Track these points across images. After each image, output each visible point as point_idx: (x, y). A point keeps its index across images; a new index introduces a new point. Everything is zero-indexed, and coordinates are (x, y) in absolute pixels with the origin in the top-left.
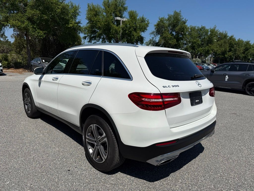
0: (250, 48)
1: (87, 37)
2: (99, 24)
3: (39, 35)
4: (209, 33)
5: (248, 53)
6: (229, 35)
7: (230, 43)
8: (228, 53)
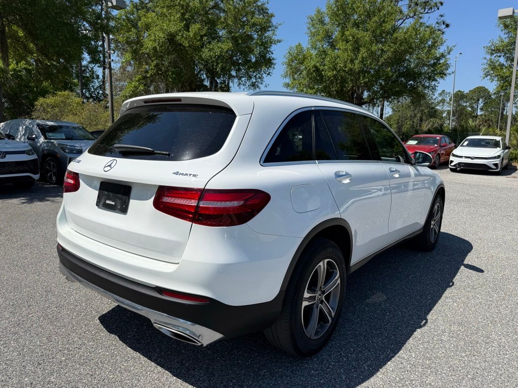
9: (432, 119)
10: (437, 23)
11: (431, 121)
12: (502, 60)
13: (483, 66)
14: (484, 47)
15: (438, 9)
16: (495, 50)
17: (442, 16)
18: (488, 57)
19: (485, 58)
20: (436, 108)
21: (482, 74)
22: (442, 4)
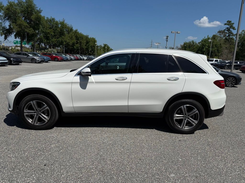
0: (90, 42)
4: (60, 26)
5: (89, 45)
6: (74, 29)
7: (76, 36)
8: (76, 45)
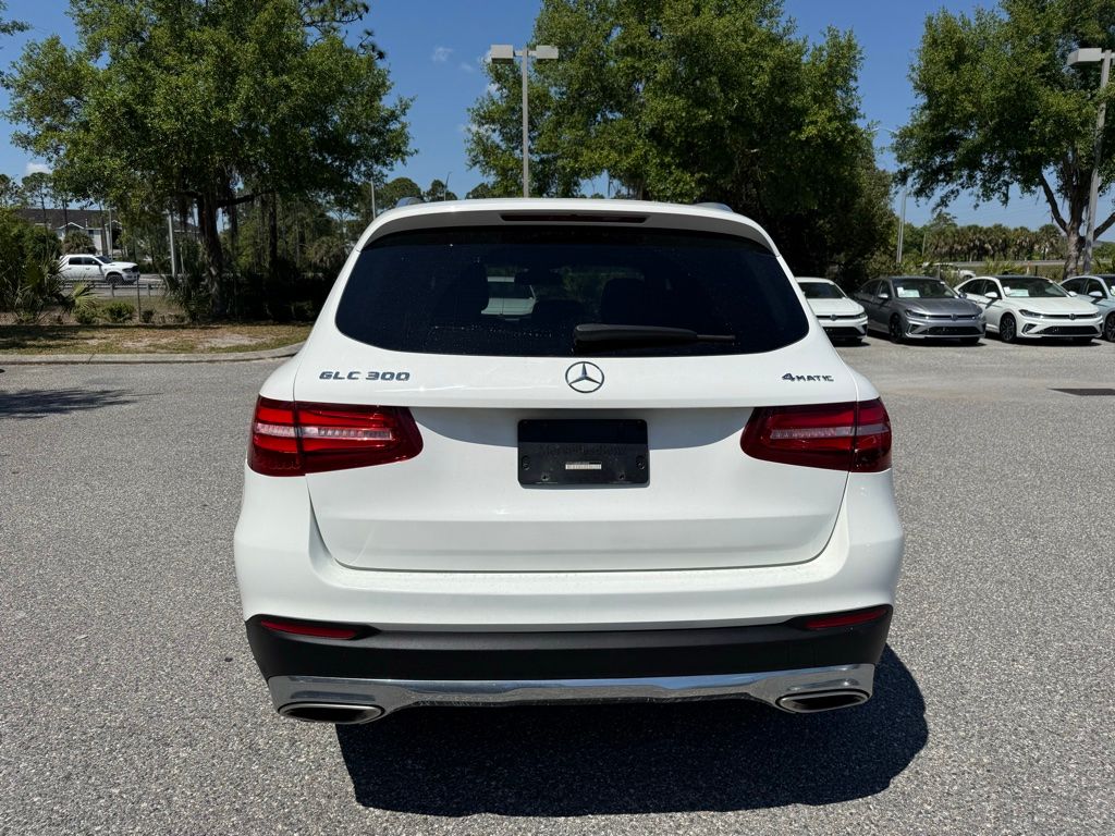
1: (913, 170)
2: (966, 104)
3: (678, 190)
9: (324, 239)
10: (361, 45)
11: (323, 242)
12: (496, 138)
13: (468, 145)
14: (469, 110)
15: (360, 17)
16: (485, 118)
17: (369, 34)
18: (474, 128)
19: (469, 130)
20: (328, 214)
21: (466, 158)
22: (367, 9)
